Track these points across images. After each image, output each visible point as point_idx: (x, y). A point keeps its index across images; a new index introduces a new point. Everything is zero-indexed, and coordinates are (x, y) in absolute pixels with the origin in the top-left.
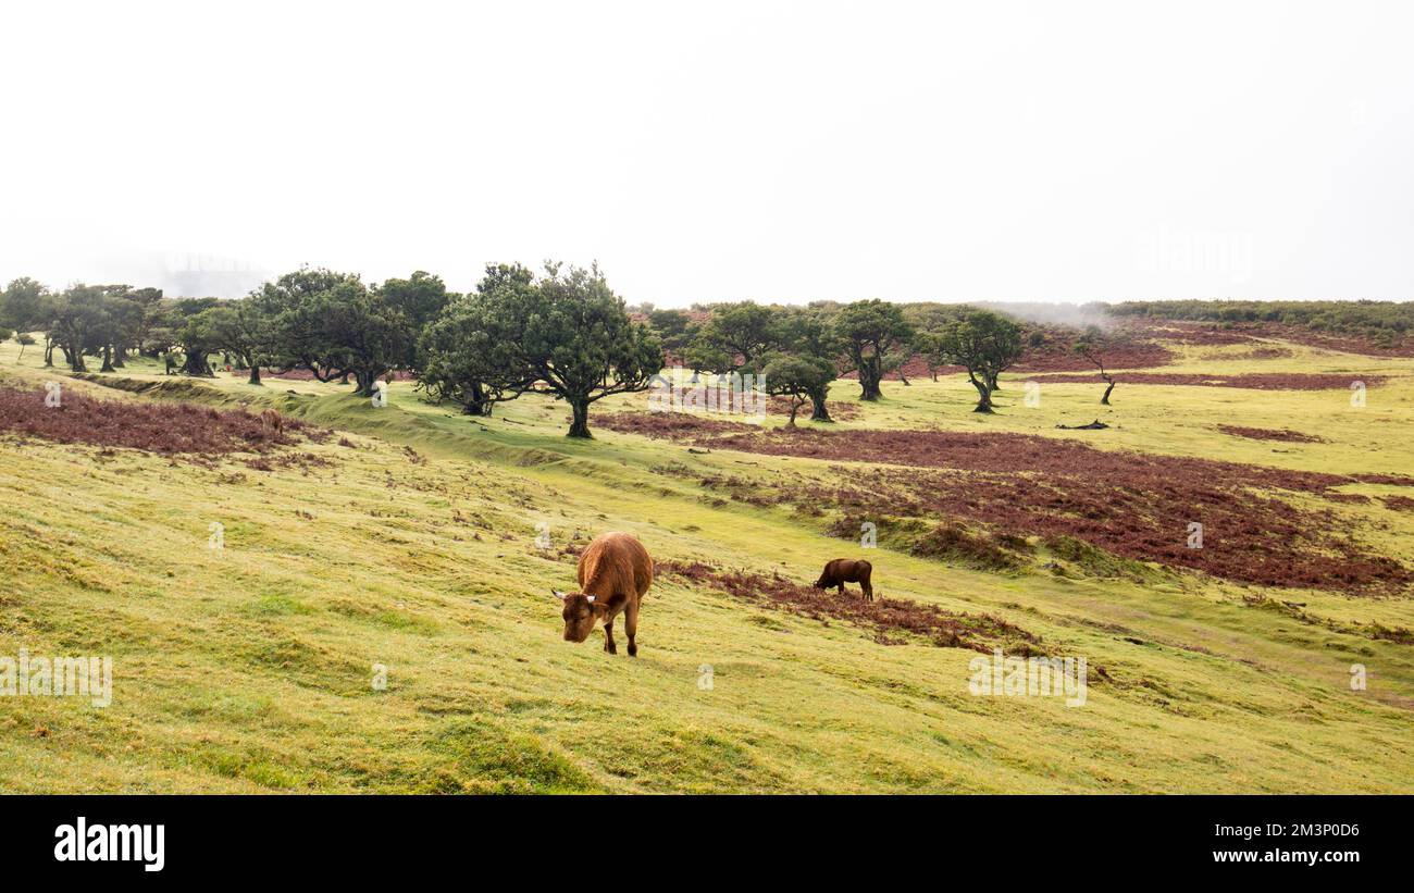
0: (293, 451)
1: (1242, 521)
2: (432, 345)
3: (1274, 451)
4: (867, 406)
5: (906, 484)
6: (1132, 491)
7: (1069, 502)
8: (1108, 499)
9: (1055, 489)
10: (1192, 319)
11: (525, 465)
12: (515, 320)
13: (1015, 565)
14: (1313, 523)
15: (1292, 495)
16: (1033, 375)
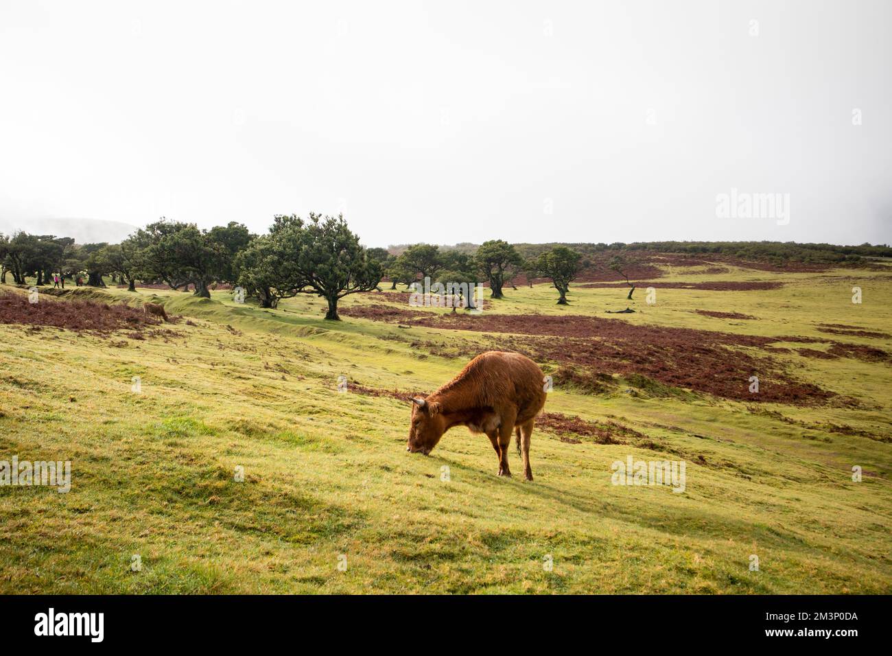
0: (157, 328)
1: (723, 364)
2: (242, 265)
3: (730, 324)
4: (495, 302)
5: (529, 345)
6: (658, 347)
7: (624, 354)
8: (646, 353)
9: (615, 347)
10: (672, 252)
11: (301, 336)
12: (294, 248)
13: (608, 391)
14: (762, 364)
15: (747, 349)
16: (586, 284)
